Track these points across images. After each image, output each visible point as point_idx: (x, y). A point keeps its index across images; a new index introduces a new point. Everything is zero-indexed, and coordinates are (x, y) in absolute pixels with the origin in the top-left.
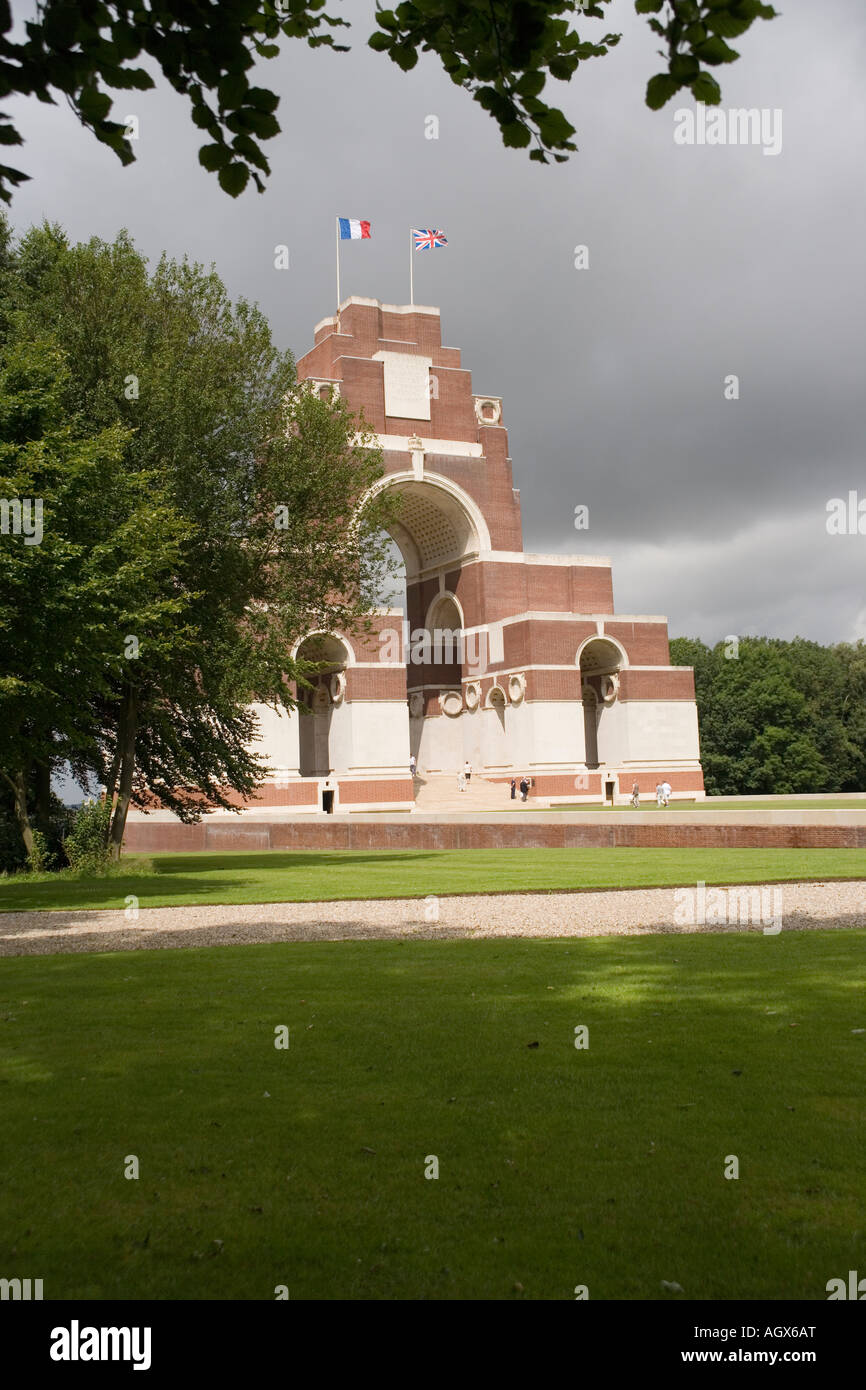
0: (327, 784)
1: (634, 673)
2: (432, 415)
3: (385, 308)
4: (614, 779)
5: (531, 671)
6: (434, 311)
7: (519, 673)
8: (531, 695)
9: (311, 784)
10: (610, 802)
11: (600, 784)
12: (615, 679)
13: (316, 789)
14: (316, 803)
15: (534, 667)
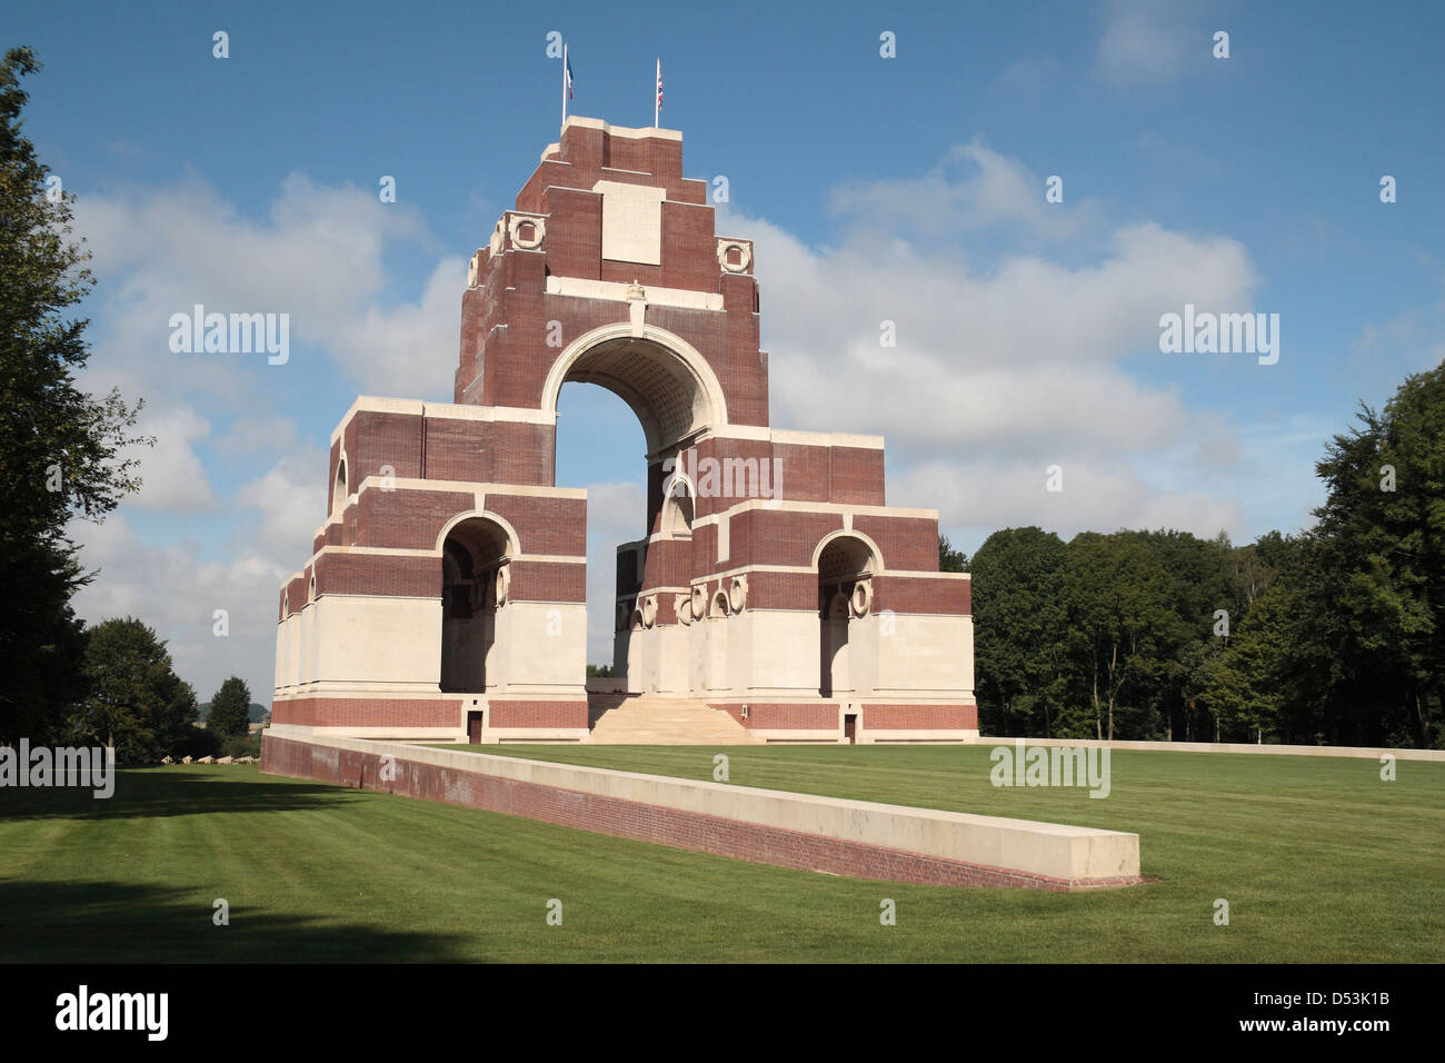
0: (475, 702)
1: (888, 579)
2: (663, 260)
3: (615, 131)
4: (858, 711)
5: (753, 573)
6: (676, 136)
7: (740, 574)
8: (752, 602)
9: (453, 701)
10: (848, 739)
11: (838, 716)
12: (867, 585)
13: (459, 708)
14: (458, 725)
15: (757, 568)
